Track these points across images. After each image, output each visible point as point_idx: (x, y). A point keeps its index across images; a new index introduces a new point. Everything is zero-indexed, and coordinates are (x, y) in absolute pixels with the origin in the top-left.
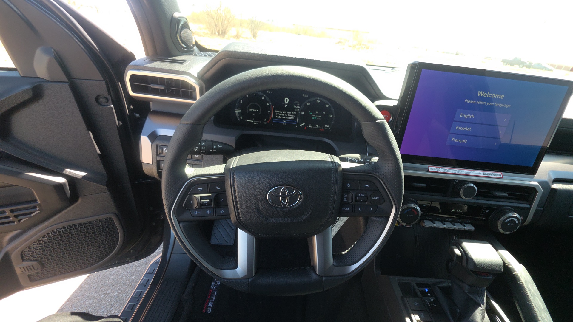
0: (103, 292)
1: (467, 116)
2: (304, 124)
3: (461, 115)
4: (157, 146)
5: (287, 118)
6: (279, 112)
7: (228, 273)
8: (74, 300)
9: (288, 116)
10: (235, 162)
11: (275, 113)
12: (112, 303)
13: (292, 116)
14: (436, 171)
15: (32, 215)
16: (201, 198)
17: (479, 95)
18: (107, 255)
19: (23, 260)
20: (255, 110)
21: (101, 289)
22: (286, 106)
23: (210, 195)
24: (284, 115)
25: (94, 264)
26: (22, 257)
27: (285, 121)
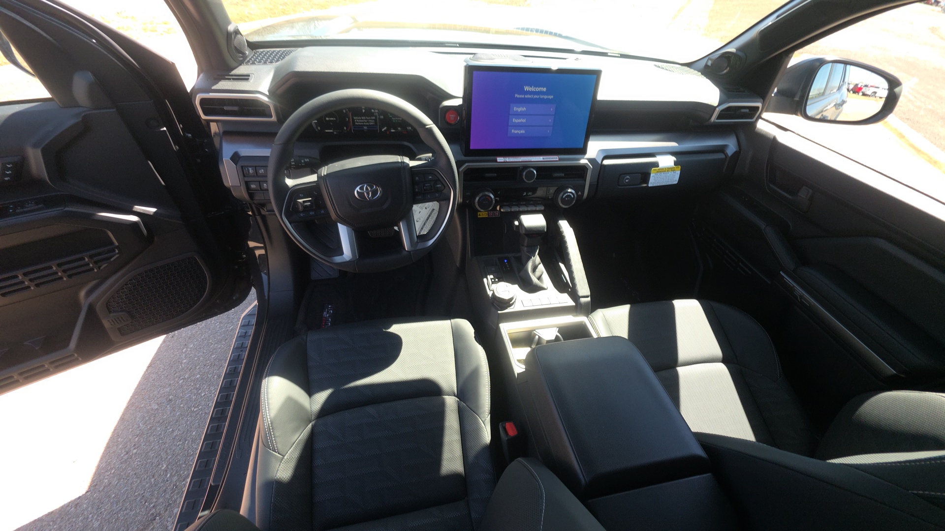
0: (179, 377)
1: (520, 109)
2: (385, 128)
3: (515, 109)
4: (242, 167)
5: (367, 124)
6: (358, 118)
7: (338, 259)
8: (144, 392)
9: (368, 122)
10: (325, 171)
11: (353, 120)
12: (198, 386)
13: (371, 121)
14: (503, 161)
15: (112, 260)
16: (304, 202)
17: (525, 90)
18: (199, 300)
19: (110, 312)
20: (332, 119)
21: (175, 376)
22: (364, 111)
23: (311, 199)
24: (363, 121)
25: (186, 311)
26: (108, 309)
27: (365, 128)
